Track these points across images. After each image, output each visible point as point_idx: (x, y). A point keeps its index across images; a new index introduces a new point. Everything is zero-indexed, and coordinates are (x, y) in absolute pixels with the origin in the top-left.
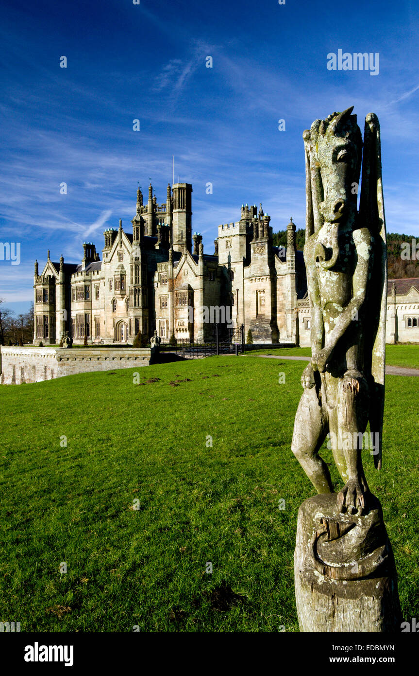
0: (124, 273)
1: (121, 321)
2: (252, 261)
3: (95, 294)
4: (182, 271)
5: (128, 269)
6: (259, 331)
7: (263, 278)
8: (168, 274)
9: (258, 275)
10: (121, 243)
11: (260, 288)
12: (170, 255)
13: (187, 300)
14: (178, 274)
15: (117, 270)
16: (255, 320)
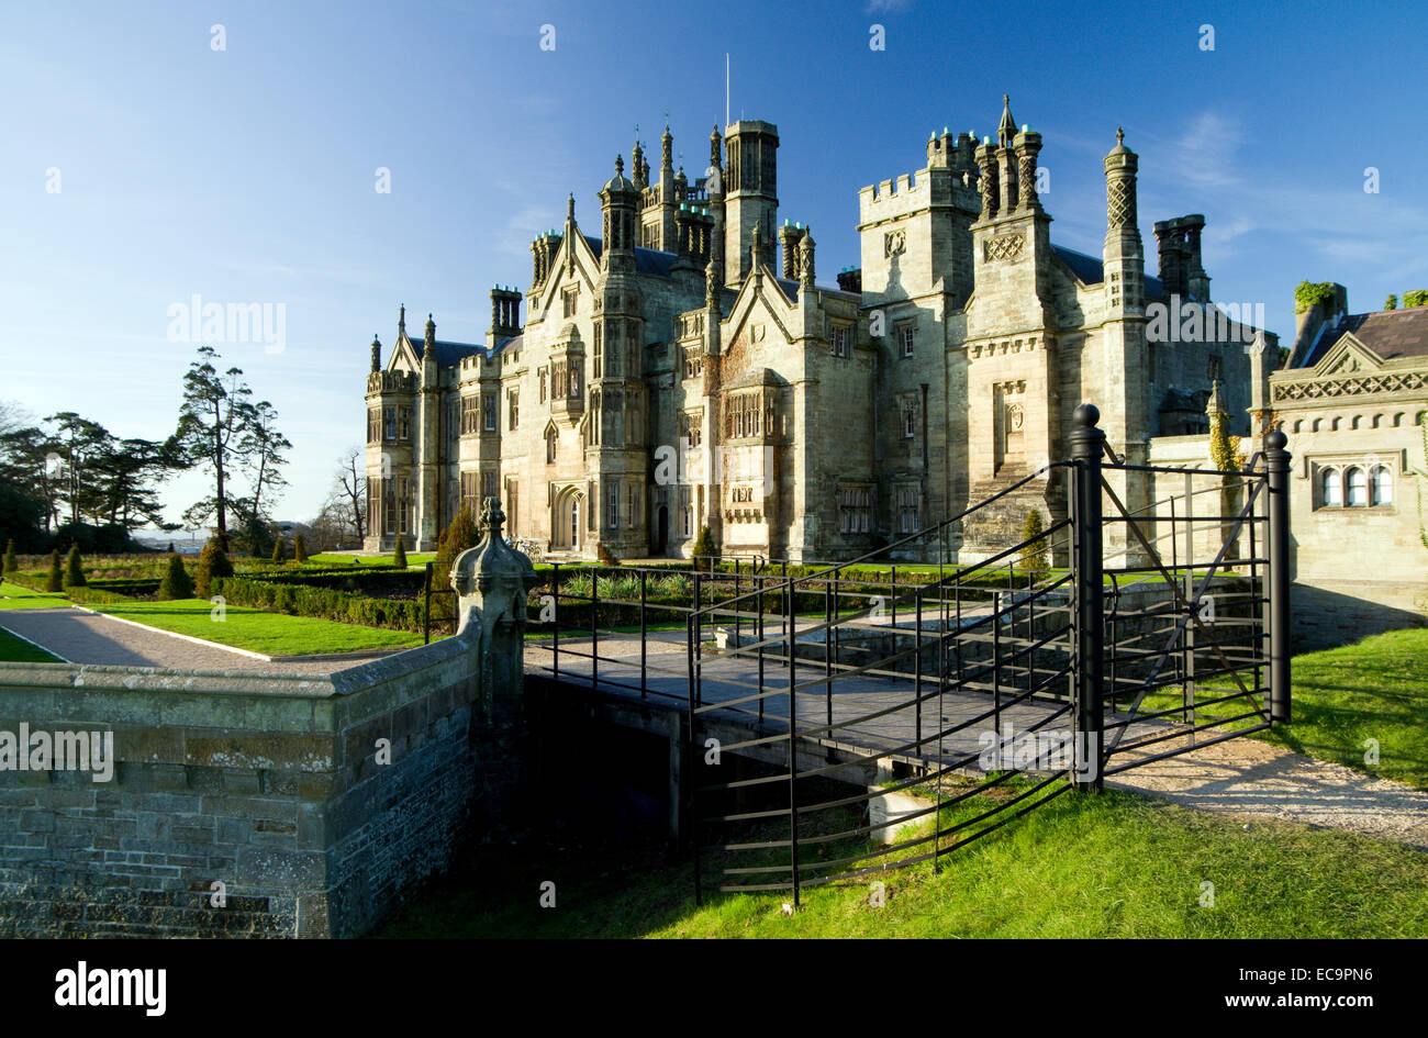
0: (578, 349)
1: (569, 490)
2: (978, 288)
3: (508, 417)
4: (747, 330)
5: (587, 337)
6: (1004, 521)
7: (1019, 343)
8: (703, 343)
9: (999, 332)
10: (572, 263)
11: (1006, 376)
12: (709, 282)
13: (761, 419)
14: (735, 340)
15: (560, 341)
16: (992, 483)
